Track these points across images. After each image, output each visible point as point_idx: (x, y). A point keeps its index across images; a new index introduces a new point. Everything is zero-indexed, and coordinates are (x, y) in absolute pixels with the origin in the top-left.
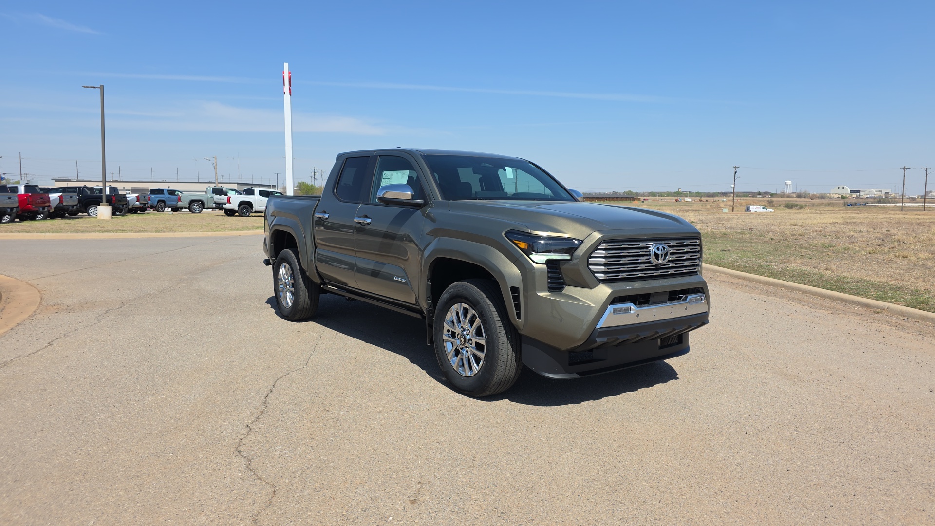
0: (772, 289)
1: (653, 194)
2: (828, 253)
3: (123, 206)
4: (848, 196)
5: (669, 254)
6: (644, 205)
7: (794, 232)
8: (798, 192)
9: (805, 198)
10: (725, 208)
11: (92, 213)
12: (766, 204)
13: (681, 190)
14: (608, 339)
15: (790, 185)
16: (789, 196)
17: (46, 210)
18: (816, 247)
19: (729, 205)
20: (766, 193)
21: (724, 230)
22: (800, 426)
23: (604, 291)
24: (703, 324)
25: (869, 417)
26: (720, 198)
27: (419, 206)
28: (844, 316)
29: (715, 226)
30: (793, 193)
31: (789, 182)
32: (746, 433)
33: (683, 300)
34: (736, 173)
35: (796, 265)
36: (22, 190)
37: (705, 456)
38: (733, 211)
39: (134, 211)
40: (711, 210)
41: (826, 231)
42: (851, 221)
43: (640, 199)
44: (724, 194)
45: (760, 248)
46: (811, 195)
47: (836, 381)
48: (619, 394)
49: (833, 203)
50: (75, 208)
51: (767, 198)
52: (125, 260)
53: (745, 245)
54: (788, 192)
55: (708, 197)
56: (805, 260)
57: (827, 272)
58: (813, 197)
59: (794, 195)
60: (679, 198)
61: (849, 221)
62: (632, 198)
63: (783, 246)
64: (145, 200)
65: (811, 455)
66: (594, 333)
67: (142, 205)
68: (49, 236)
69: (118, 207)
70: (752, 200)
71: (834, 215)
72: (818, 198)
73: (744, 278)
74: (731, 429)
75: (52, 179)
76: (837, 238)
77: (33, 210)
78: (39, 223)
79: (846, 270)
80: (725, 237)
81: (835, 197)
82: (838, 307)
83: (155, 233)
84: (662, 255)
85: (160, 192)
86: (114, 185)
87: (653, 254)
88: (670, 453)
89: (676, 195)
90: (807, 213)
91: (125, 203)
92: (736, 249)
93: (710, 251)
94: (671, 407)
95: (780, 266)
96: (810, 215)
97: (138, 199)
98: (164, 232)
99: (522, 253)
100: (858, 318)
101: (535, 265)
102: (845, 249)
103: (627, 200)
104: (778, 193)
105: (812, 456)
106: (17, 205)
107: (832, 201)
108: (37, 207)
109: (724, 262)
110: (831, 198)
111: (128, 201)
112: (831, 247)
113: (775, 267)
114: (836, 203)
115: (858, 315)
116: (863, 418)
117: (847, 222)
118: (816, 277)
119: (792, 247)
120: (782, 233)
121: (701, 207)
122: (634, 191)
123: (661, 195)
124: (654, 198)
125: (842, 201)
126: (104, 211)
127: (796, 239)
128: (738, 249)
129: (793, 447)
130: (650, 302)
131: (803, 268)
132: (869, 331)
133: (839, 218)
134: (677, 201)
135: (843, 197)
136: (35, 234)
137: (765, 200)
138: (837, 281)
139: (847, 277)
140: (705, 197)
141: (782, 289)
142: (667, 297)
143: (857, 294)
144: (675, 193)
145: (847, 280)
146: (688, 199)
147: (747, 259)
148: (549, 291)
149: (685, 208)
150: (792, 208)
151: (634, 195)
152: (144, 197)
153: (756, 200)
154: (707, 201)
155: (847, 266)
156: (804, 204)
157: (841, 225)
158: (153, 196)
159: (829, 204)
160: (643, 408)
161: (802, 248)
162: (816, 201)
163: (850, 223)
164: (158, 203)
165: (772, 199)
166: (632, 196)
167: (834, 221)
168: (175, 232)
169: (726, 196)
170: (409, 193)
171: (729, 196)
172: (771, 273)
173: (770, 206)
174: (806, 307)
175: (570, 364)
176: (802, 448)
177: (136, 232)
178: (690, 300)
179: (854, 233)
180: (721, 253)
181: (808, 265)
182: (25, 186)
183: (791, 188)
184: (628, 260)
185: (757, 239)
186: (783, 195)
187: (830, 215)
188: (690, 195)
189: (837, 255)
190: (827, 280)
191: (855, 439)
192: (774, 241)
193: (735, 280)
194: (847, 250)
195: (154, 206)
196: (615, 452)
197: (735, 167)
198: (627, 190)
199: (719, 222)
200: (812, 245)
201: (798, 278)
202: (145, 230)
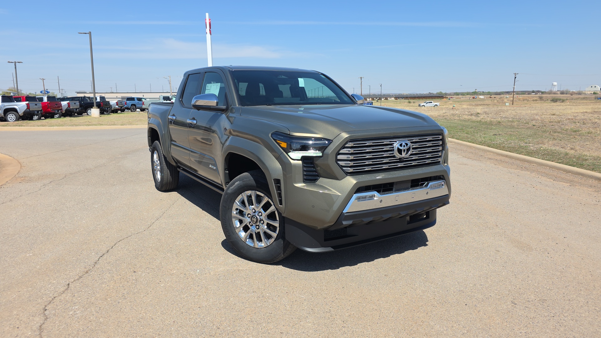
0: (526, 165)
1: (457, 94)
2: (575, 136)
3: (108, 109)
4: (598, 92)
5: (411, 149)
6: (450, 101)
7: (552, 120)
8: (561, 90)
9: (566, 94)
10: (507, 102)
11: (90, 113)
12: (537, 99)
13: (477, 91)
14: (353, 222)
15: (556, 85)
16: (555, 93)
17: (59, 112)
18: (566, 131)
19: (510, 100)
20: (538, 92)
21: (499, 119)
22: (518, 297)
23: (351, 181)
24: (444, 204)
25: (583, 289)
26: (505, 95)
27: (222, 110)
28: (579, 187)
29: (494, 116)
30: (558, 91)
31: (555, 83)
32: (466, 305)
33: (425, 186)
34: (515, 78)
35: (548, 146)
36: (45, 100)
37: (421, 330)
38: (513, 104)
39: (115, 111)
40: (498, 104)
41: (576, 119)
42: (598, 110)
43: (447, 98)
44: (508, 93)
45: (523, 132)
46: (571, 92)
47: (560, 250)
48: (373, 260)
49: (586, 97)
50: (78, 110)
51: (539, 95)
52: (90, 144)
53: (512, 130)
54: (554, 90)
55: (496, 95)
56: (556, 142)
57: (572, 151)
58: (572, 94)
59: (559, 93)
60: (475, 96)
61: (596, 110)
62: (442, 96)
63: (542, 131)
64: (122, 104)
65: (520, 331)
66: (341, 216)
67: (120, 108)
68: (56, 128)
69: (105, 109)
70: (528, 96)
71: (586, 106)
72: (576, 94)
73: (507, 156)
74: (454, 300)
75: (76, 92)
76: (584, 124)
77: (51, 112)
78: (56, 120)
79: (587, 150)
80: (499, 124)
81: (589, 93)
82: (576, 180)
83: (120, 126)
84: (404, 150)
85: (132, 99)
86: (103, 95)
87: (396, 149)
88: (391, 325)
89: (473, 94)
90: (566, 105)
91: (109, 107)
92: (505, 134)
93: (485, 135)
94: (409, 275)
95: (536, 146)
96: (568, 107)
97: (117, 104)
98: (126, 125)
99: (283, 151)
100: (591, 190)
101: (292, 161)
102: (588, 133)
103: (438, 98)
104: (547, 91)
105: (521, 333)
106: (41, 109)
107: (586, 96)
108: (54, 110)
109: (494, 144)
110: (585, 94)
111: (111, 105)
112: (578, 131)
113: (532, 147)
114: (589, 97)
115: (591, 186)
116: (577, 289)
117: (595, 112)
118: (562, 155)
119: (548, 131)
120: (542, 121)
121: (490, 102)
122: (444, 92)
123: (463, 94)
124: (458, 96)
125: (594, 96)
126: (95, 112)
127: (552, 125)
128: (506, 134)
129: (506, 321)
130: (394, 189)
131: (553, 148)
132: (598, 201)
133: (589, 109)
134: (473, 98)
135: (594, 93)
136: (47, 127)
137: (537, 96)
138: (578, 158)
139: (586, 155)
140: (494, 95)
141: (534, 164)
142: (410, 184)
143: (593, 170)
144: (472, 92)
145: (586, 158)
146: (482, 97)
147: (512, 141)
148: (304, 182)
149: (479, 103)
150: (557, 102)
151: (443, 94)
152: (121, 103)
153: (531, 96)
154: (495, 98)
155: (588, 146)
156: (565, 99)
157: (589, 114)
158: (128, 102)
159: (584, 98)
160: (385, 275)
161: (555, 132)
162: (575, 96)
163: (597, 112)
164: (131, 106)
165: (542, 95)
166: (443, 95)
167: (585, 111)
168: (133, 125)
169: (509, 94)
170: (216, 101)
171: (511, 94)
172: (528, 152)
173: (540, 100)
174: (550, 180)
175: (326, 240)
176: (513, 322)
177: (109, 125)
178: (431, 186)
179: (598, 120)
180: (493, 137)
181: (557, 146)
182: (48, 97)
183: (556, 87)
184: (373, 156)
185: (522, 125)
186: (550, 93)
187: (583, 106)
188: (483, 94)
189: (581, 138)
190: (570, 158)
191: (565, 313)
192: (535, 127)
193: (499, 158)
194: (590, 134)
195: (129, 108)
196: (343, 322)
197: (515, 74)
198: (439, 91)
199: (498, 113)
200: (563, 130)
201: (548, 156)
202: (115, 124)
